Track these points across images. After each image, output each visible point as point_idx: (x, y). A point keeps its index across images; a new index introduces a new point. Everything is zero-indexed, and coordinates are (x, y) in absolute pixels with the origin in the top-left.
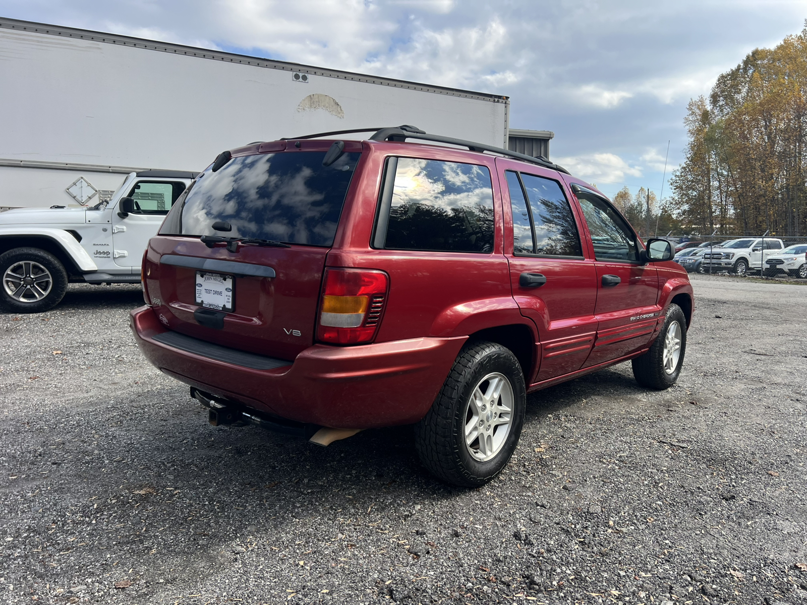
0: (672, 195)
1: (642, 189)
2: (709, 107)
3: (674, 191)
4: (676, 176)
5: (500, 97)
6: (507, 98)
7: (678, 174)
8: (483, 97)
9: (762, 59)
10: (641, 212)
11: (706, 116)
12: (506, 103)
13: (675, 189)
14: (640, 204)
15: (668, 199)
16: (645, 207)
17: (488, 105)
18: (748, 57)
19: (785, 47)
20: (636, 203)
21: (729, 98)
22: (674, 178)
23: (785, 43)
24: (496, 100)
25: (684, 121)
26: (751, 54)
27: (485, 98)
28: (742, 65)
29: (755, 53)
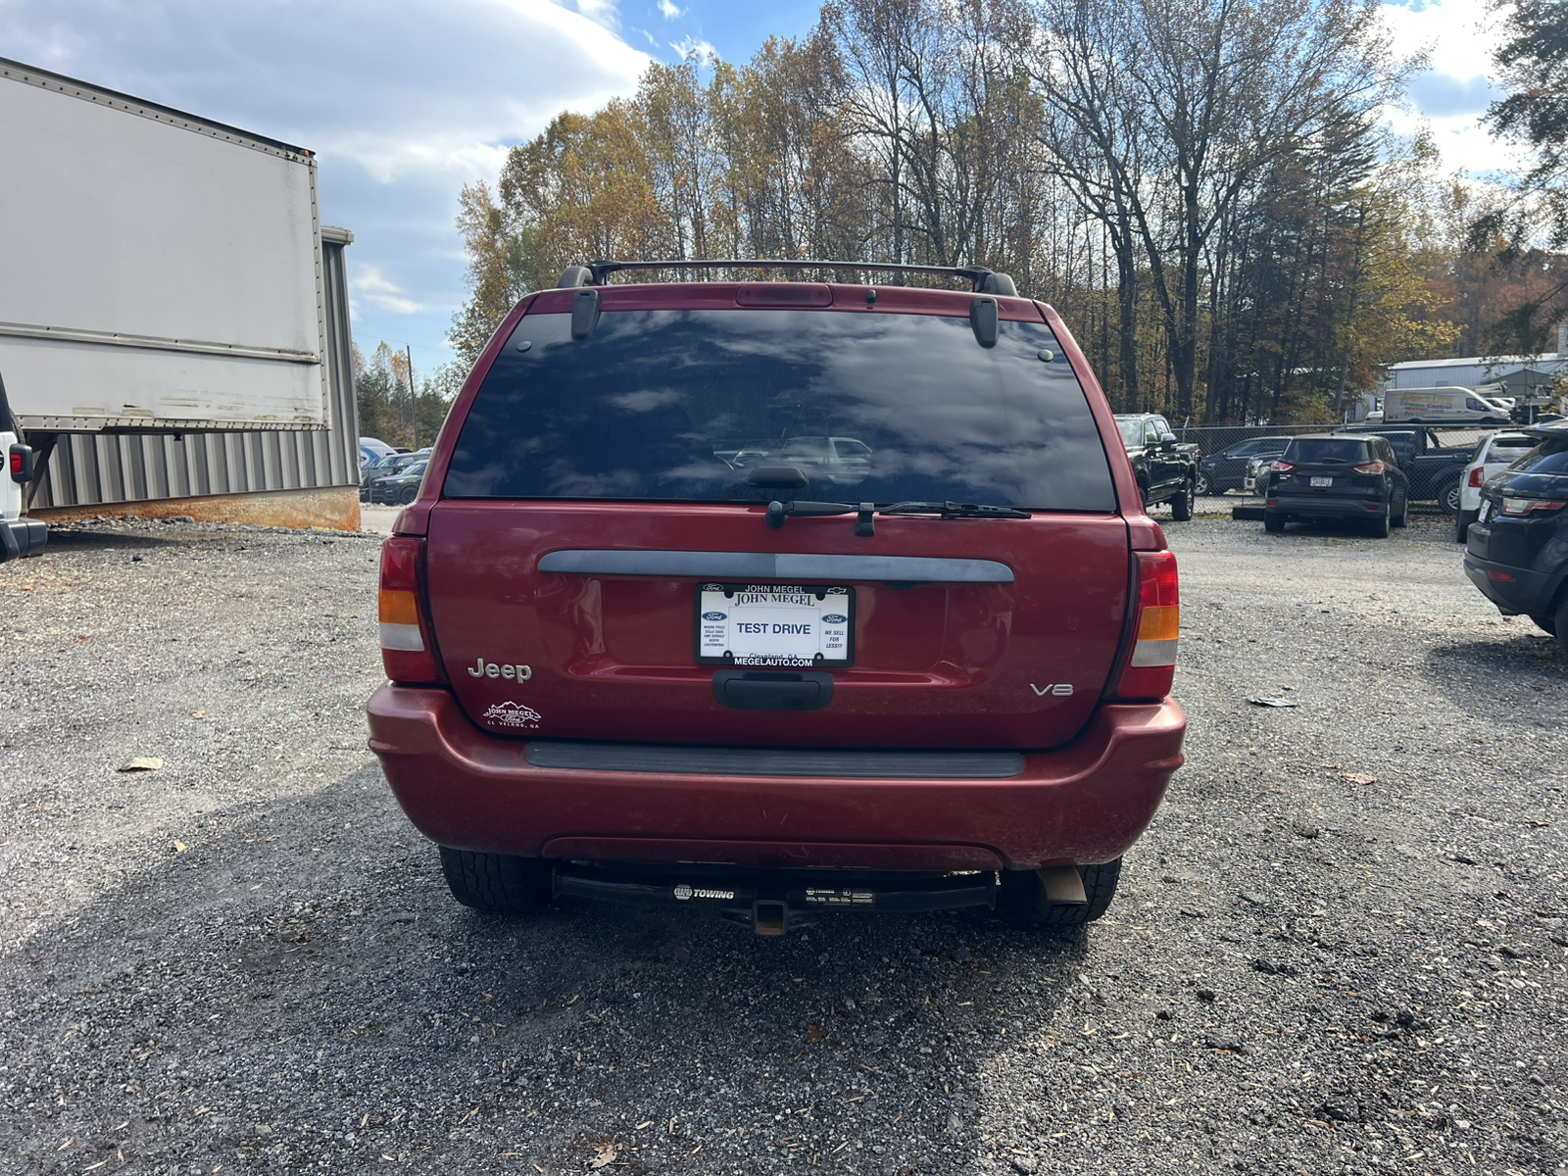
0: (456, 359)
1: (383, 346)
2: (498, 204)
3: (459, 352)
4: (459, 324)
5: (297, 150)
6: (312, 154)
7: (462, 320)
8: (265, 146)
9: (575, 132)
10: (387, 390)
11: (496, 220)
12: (310, 165)
13: (460, 349)
14: (382, 374)
15: (450, 366)
16: (392, 381)
17: (273, 162)
18: (554, 124)
19: (611, 116)
20: (375, 372)
21: (530, 191)
22: (456, 328)
23: (610, 109)
24: (291, 154)
25: (456, 223)
26: (557, 120)
27: (268, 147)
28: (545, 136)
29: (565, 119)
